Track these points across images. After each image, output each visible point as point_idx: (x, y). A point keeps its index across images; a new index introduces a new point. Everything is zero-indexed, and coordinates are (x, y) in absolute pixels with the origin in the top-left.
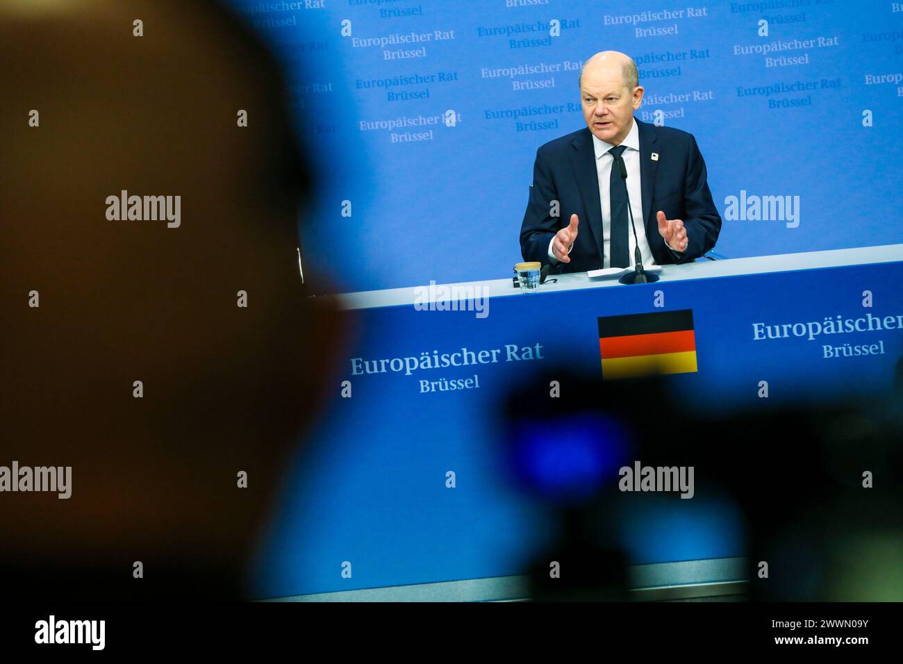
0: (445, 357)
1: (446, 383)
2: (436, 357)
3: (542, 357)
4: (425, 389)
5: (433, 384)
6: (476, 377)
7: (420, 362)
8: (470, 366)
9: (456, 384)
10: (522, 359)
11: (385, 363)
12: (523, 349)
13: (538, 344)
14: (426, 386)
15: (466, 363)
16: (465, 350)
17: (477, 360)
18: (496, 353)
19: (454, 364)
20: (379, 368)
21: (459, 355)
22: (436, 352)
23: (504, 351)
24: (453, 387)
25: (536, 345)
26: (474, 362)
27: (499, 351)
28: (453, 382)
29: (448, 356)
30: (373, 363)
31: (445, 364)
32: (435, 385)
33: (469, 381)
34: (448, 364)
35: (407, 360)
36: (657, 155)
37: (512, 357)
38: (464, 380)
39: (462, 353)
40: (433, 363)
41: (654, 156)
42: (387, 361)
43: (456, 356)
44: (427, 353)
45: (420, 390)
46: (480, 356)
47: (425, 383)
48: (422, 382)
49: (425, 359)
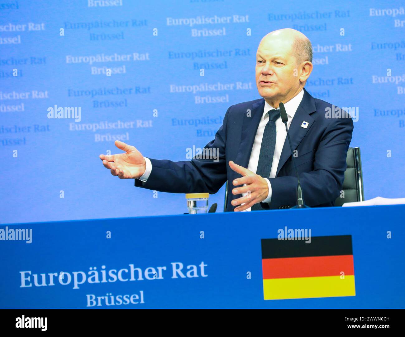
0: (113, 272)
1: (112, 298)
2: (104, 272)
3: (207, 276)
4: (92, 303)
5: (99, 298)
6: (142, 292)
7: (88, 276)
8: (137, 282)
9: (122, 299)
10: (187, 277)
11: (54, 276)
12: (189, 267)
13: (203, 263)
14: (92, 300)
15: (133, 279)
16: (132, 266)
17: (143, 276)
18: (163, 270)
19: (121, 279)
20: (48, 281)
21: (127, 271)
22: (104, 267)
23: (170, 269)
24: (119, 302)
25: (200, 263)
26: (140, 278)
27: (165, 268)
28: (119, 298)
29: (115, 271)
30: (41, 276)
31: (112, 279)
32: (101, 299)
33: (134, 297)
34: (115, 279)
35: (75, 274)
36: (307, 124)
37: (178, 274)
38: (130, 296)
39: (129, 269)
40: (100, 278)
41: (305, 124)
42: (56, 274)
43: (123, 272)
44: (95, 268)
45: (87, 304)
46: (147, 273)
47: (91, 298)
48: (88, 296)
49: (93, 274)
